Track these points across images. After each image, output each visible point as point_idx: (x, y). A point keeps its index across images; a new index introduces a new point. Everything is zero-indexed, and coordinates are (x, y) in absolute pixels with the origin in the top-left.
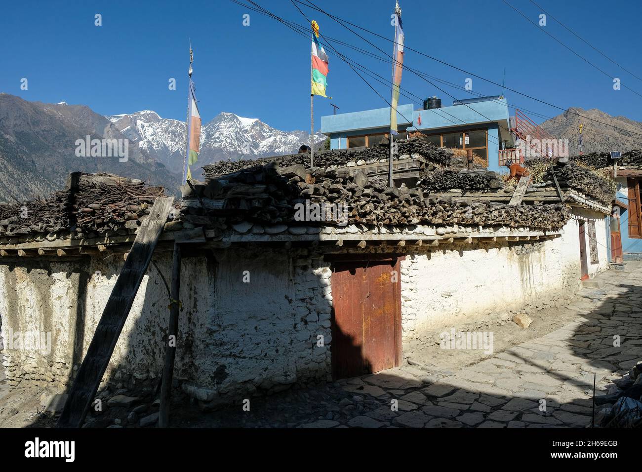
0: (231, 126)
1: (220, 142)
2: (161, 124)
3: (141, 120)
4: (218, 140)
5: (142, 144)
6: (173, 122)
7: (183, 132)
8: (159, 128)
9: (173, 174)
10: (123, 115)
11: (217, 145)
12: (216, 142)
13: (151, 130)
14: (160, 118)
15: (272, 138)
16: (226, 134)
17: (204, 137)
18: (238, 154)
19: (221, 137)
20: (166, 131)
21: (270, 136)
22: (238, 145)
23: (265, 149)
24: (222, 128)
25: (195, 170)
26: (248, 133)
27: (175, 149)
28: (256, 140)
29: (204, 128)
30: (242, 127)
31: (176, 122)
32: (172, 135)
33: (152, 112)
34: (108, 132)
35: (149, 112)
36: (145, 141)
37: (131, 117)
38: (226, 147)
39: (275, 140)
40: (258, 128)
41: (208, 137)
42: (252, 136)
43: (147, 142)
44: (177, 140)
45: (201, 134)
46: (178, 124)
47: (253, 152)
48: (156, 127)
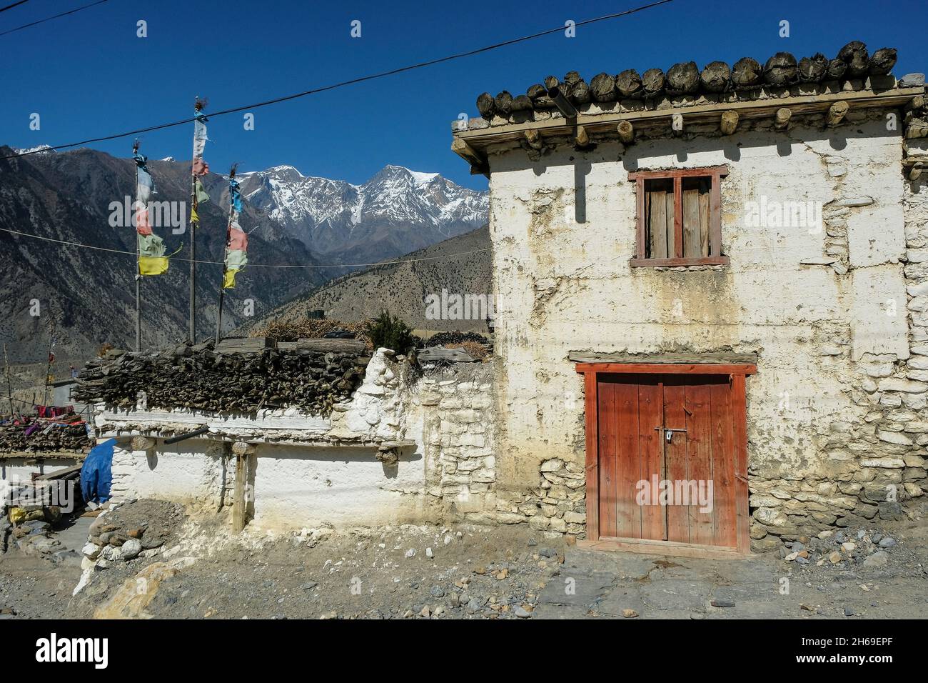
0: (400, 185)
1: (384, 208)
2: (303, 185)
3: (275, 179)
4: (382, 206)
5: (277, 214)
6: (320, 182)
7: (333, 195)
8: (299, 190)
9: (318, 254)
10: (251, 173)
11: (380, 212)
12: (378, 208)
13: (289, 193)
14: (301, 175)
15: (459, 201)
16: (393, 196)
17: (362, 201)
18: (410, 224)
19: (386, 200)
20: (310, 194)
21: (455, 198)
22: (410, 212)
23: (448, 216)
24: (387, 188)
25: (350, 248)
26: (425, 195)
27: (321, 219)
28: (435, 204)
29: (363, 189)
30: (415, 186)
31: (323, 181)
32: (318, 199)
33: (290, 168)
34: (226, 198)
35: (286, 168)
36: (281, 208)
37: (262, 175)
38: (393, 214)
39: (463, 204)
40: (438, 186)
41: (369, 201)
42: (430, 199)
43: (283, 210)
44: (324, 206)
45: (359, 197)
46: (326, 183)
47: (431, 221)
48: (296, 188)
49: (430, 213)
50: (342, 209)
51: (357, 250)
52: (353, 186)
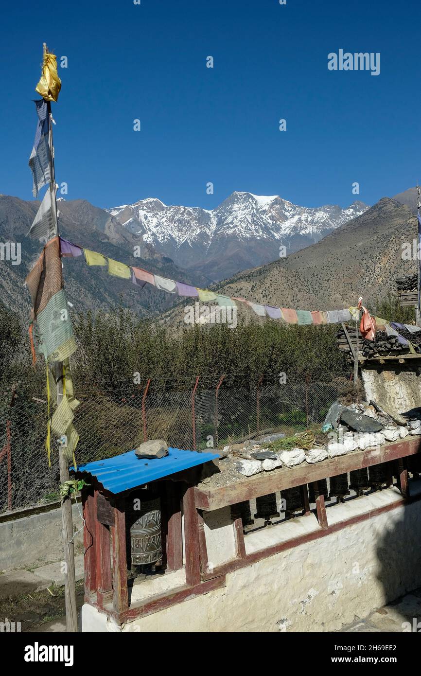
0: (246, 208)
1: (234, 227)
2: (166, 213)
3: (143, 209)
4: (232, 226)
5: (147, 238)
6: (179, 209)
7: (191, 219)
8: (163, 217)
9: (182, 269)
10: (124, 206)
11: (230, 232)
12: (229, 228)
13: (155, 220)
14: (164, 205)
15: (296, 217)
16: (240, 217)
17: (215, 223)
18: (257, 240)
19: (234, 221)
20: (172, 220)
21: (293, 216)
22: (255, 230)
23: (288, 231)
24: (235, 211)
25: (207, 263)
26: (267, 214)
27: (182, 240)
28: (276, 222)
29: (215, 213)
30: (259, 207)
31: (182, 209)
32: (179, 224)
33: (155, 200)
34: (109, 228)
35: (151, 200)
36: (149, 233)
37: (133, 207)
38: (241, 232)
39: (300, 220)
40: (278, 207)
41: (220, 223)
42: (272, 218)
43: (152, 235)
44: (184, 229)
45: (212, 220)
46: (185, 211)
47: (273, 236)
48: (160, 216)
49: (272, 229)
50: (199, 231)
51: (213, 264)
52: (207, 211)
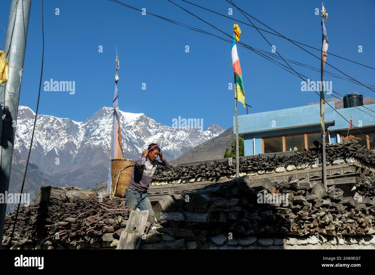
1: (101, 139)
4: (98, 138)
6: (49, 119)
7: (60, 129)
8: (32, 125)
9: (47, 176)
11: (97, 143)
12: (95, 139)
13: (25, 127)
14: (34, 114)
15: (159, 135)
17: (83, 134)
19: (101, 134)
20: (41, 128)
21: (156, 133)
24: (103, 125)
26: (132, 130)
27: (50, 148)
28: (140, 137)
29: (83, 125)
30: (125, 123)
31: (51, 118)
32: (47, 132)
33: (26, 108)
36: (18, 139)
38: (107, 145)
39: (162, 137)
40: (143, 123)
41: (88, 134)
42: (137, 133)
44: (52, 138)
45: (80, 131)
46: (54, 120)
47: (137, 150)
48: (30, 123)
49: (136, 144)
50: (66, 140)
51: (78, 173)
52: (75, 123)
